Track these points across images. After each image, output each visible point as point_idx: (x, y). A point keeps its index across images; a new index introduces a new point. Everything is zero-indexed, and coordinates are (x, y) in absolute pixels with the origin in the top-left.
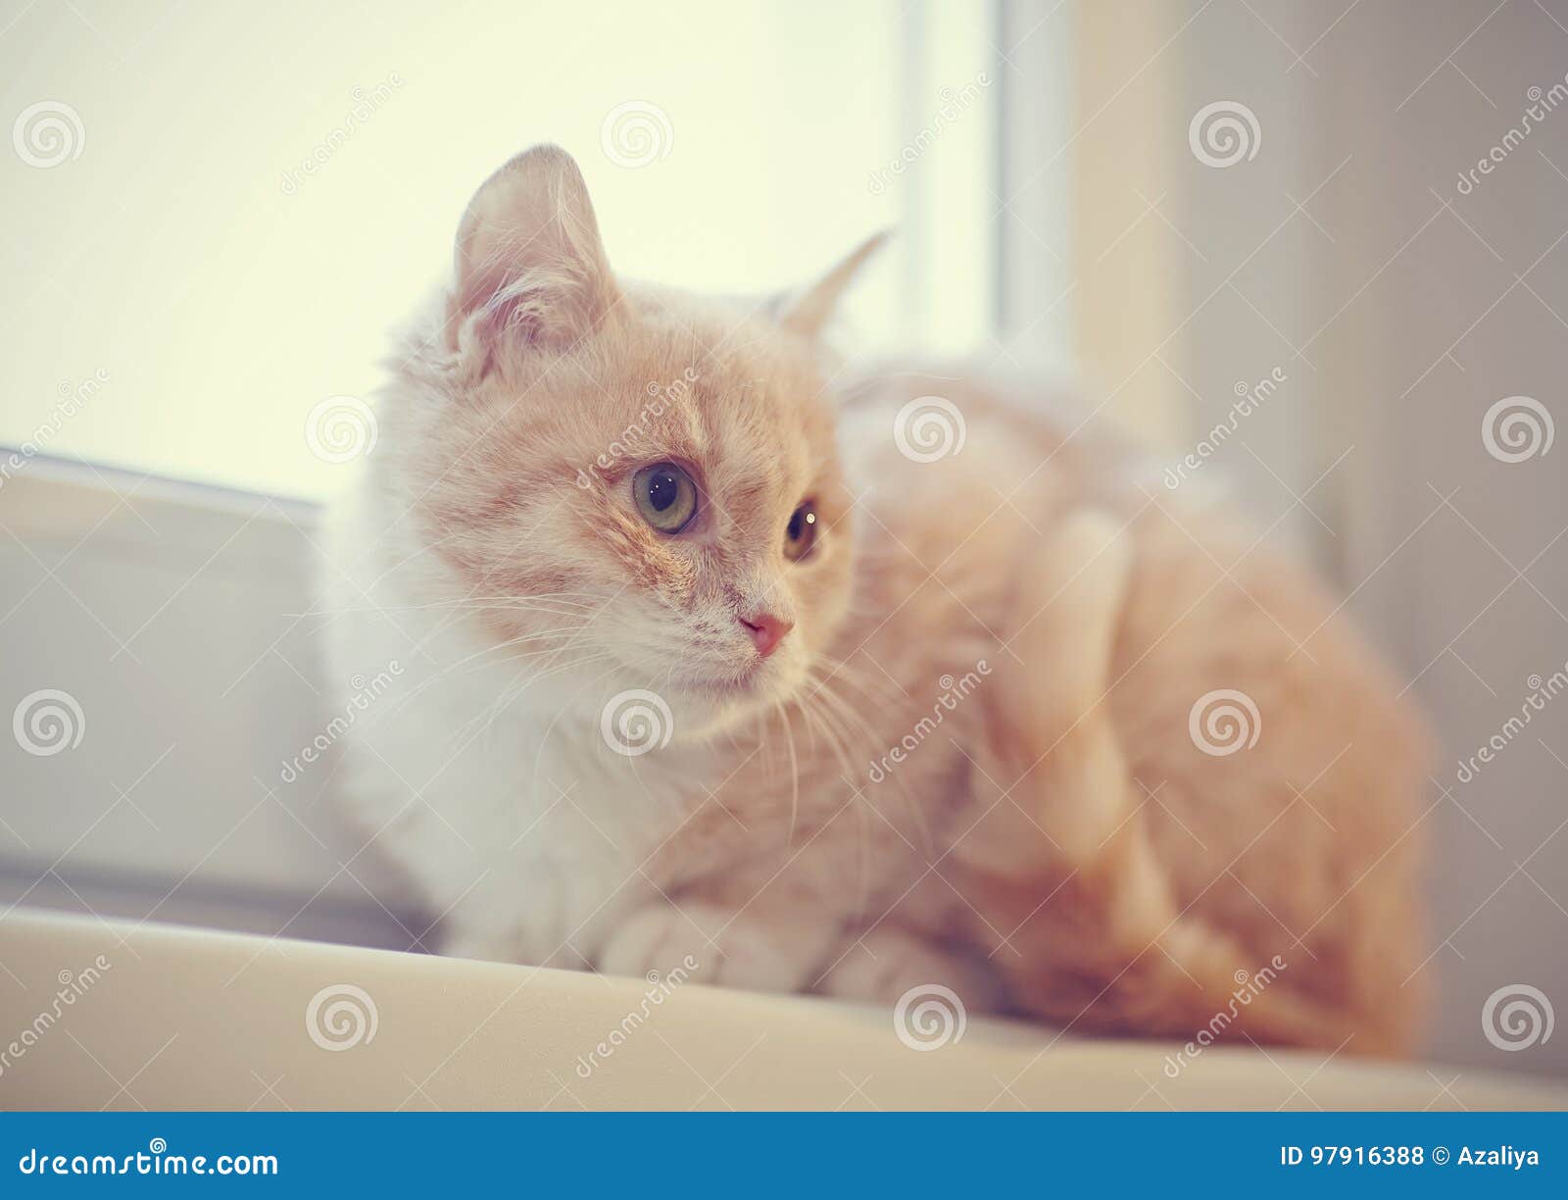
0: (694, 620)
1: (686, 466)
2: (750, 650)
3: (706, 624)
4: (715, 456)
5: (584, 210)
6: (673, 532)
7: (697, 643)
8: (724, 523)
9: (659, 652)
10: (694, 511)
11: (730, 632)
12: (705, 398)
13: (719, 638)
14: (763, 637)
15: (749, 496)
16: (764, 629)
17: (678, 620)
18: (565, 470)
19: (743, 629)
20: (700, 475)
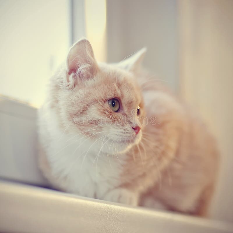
0: (124, 128)
1: (117, 99)
2: (134, 133)
3: (126, 129)
4: (122, 96)
5: (91, 51)
6: (117, 111)
7: (125, 133)
8: (125, 109)
9: (118, 135)
10: (119, 108)
11: (131, 130)
12: (119, 85)
13: (128, 132)
14: (137, 131)
15: (130, 104)
16: (136, 129)
17: (121, 129)
18: (96, 101)
19: (133, 130)
20: (120, 100)
